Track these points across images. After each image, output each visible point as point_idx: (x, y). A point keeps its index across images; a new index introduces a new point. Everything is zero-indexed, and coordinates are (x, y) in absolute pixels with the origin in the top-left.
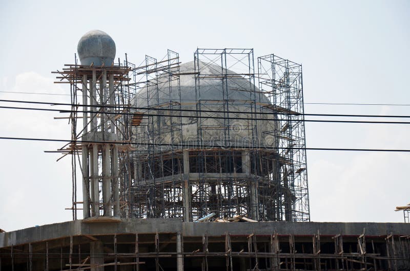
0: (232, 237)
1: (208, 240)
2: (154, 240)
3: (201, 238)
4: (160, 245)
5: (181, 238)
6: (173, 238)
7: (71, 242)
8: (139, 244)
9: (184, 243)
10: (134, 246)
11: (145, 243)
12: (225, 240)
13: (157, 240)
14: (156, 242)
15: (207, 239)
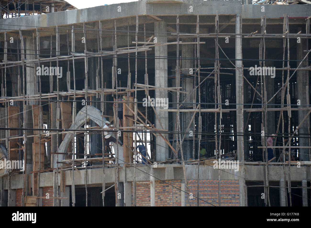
0: (290, 19)
1: (267, 22)
2: (214, 22)
3: (260, 20)
4: (220, 26)
5: (240, 20)
6: (232, 20)
7: (137, 21)
8: (200, 25)
9: (242, 25)
10: (195, 26)
11: (205, 24)
12: (283, 22)
13: (217, 21)
14: (216, 23)
15: (265, 21)
